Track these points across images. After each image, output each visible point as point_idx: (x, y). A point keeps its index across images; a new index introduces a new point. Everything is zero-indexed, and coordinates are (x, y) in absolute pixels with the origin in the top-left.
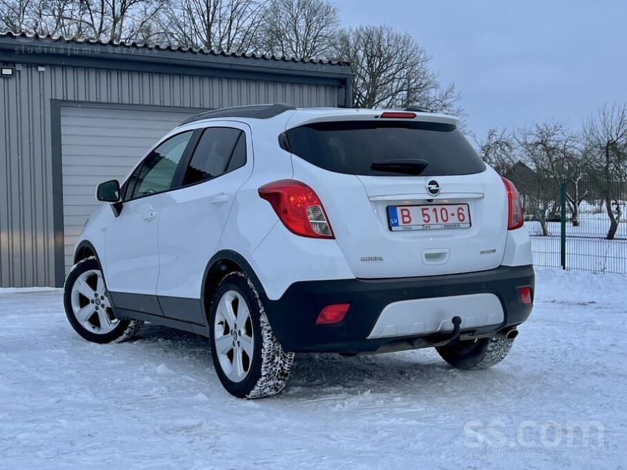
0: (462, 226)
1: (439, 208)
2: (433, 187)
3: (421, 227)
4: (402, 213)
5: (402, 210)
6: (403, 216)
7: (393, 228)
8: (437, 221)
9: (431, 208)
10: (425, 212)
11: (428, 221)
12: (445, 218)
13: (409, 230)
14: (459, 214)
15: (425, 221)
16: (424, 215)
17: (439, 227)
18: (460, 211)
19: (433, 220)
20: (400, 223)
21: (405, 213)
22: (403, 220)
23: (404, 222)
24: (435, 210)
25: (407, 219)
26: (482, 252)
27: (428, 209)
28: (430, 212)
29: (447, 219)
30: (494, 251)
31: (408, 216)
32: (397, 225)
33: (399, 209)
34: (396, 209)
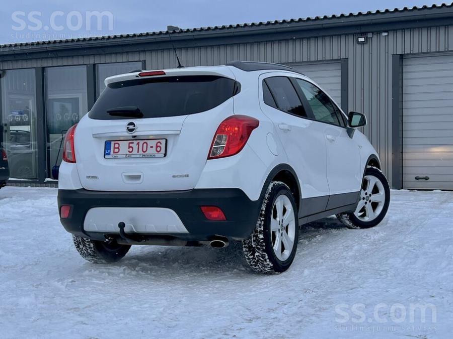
0: (157, 156)
1: (141, 142)
2: (131, 127)
3: (124, 156)
4: (114, 146)
5: (115, 144)
6: (115, 148)
7: (106, 156)
8: (138, 152)
9: (136, 142)
10: (131, 145)
11: (131, 152)
12: (145, 150)
13: (116, 158)
14: (157, 146)
15: (129, 151)
16: (129, 147)
17: (138, 156)
18: (159, 144)
19: (135, 151)
20: (112, 153)
21: (117, 146)
22: (114, 151)
23: (114, 152)
24: (138, 144)
25: (116, 150)
26: (174, 176)
27: (133, 143)
28: (134, 145)
29: (146, 150)
30: (188, 176)
31: (118, 148)
32: (109, 154)
33: (113, 143)
34: (111, 143)
